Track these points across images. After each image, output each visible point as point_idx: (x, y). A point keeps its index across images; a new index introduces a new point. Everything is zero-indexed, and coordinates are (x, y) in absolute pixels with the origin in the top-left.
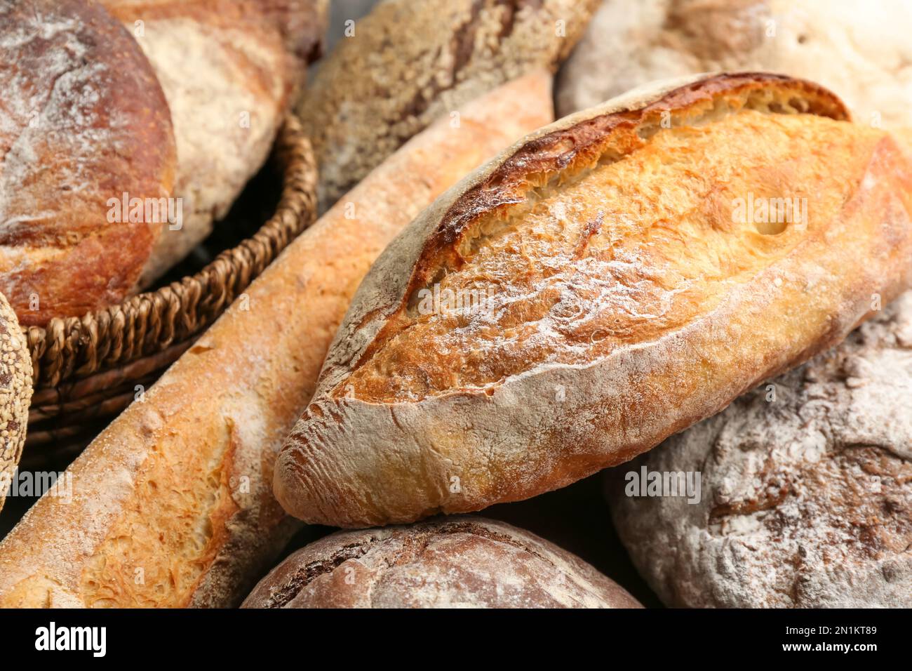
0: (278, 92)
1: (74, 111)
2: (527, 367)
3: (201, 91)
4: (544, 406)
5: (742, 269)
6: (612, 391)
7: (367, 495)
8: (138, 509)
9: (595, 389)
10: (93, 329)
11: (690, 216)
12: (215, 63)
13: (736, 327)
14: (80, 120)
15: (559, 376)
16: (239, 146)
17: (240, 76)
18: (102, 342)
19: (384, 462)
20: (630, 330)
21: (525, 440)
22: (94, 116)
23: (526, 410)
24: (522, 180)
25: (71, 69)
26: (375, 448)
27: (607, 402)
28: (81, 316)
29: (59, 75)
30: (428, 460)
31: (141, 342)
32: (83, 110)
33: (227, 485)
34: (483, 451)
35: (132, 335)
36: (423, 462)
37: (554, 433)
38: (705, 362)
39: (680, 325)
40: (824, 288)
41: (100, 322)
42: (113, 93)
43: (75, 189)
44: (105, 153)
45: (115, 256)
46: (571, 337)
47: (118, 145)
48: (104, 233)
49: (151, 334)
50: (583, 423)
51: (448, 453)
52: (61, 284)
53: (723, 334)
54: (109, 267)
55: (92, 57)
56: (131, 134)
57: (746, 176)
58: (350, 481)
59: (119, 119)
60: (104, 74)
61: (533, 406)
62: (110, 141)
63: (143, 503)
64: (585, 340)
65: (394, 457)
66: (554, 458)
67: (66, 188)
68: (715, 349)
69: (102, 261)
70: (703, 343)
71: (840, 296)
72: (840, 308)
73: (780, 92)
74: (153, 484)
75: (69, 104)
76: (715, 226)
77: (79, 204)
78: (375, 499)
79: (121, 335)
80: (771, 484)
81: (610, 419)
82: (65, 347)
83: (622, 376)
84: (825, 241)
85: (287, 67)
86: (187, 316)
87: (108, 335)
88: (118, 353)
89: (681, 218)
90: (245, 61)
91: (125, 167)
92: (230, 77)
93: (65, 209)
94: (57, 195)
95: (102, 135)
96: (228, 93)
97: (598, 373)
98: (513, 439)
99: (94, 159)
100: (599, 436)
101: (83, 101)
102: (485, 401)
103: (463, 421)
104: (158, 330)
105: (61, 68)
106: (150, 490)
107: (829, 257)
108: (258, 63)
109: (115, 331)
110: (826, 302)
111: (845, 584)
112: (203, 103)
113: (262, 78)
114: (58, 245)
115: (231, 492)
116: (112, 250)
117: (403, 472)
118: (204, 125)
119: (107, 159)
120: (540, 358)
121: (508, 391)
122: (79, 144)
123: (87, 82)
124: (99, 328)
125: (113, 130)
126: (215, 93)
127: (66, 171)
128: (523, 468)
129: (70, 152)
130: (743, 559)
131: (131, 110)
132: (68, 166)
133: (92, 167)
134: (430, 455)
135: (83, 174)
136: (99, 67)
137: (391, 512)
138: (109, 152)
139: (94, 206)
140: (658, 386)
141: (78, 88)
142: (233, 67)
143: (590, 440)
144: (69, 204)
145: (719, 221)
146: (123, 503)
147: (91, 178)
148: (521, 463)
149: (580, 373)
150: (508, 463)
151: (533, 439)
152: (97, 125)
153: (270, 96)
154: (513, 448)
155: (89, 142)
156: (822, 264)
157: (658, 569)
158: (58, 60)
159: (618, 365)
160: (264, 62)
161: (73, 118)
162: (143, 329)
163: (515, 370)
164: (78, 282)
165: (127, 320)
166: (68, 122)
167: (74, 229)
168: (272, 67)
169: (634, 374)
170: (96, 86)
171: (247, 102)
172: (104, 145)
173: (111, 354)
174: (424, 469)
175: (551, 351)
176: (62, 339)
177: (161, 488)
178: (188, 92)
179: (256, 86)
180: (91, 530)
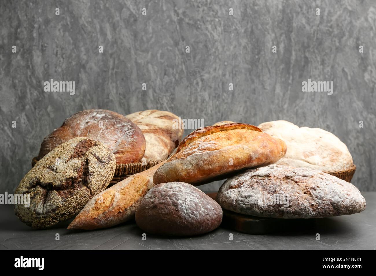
0: (169, 148)
1: (128, 136)
2: (192, 154)
3: (153, 144)
4: (194, 160)
5: (232, 145)
6: (206, 158)
7: (166, 176)
8: (131, 185)
9: (203, 157)
10: (127, 166)
11: (224, 138)
12: (156, 140)
13: (229, 151)
14: (129, 137)
15: (197, 155)
16: (160, 155)
17: (161, 143)
18: (128, 169)
19: (169, 169)
20: (209, 149)
21: (192, 166)
22: (131, 136)
23: (192, 160)
24: (197, 134)
25: (128, 130)
26: (168, 168)
27: (205, 160)
28: (125, 164)
29: (126, 131)
30: (176, 168)
31: (136, 171)
32: (130, 136)
33: (146, 186)
34: (185, 167)
35: (134, 168)
36: (175, 169)
37: (196, 165)
38: (223, 155)
39: (218, 149)
40: (248, 150)
41: (128, 165)
42: (135, 133)
43: (127, 146)
44: (132, 141)
45: (132, 157)
46: (200, 150)
47: (135, 140)
48: (131, 153)
49: (137, 170)
50: (201, 163)
51: (179, 167)
52: (123, 159)
53: (226, 152)
54: (131, 158)
55: (132, 128)
56: (137, 139)
57: (236, 134)
58: (164, 174)
59: (135, 137)
60: (134, 131)
61: (193, 160)
62: (133, 140)
63: (132, 185)
64: (202, 150)
65: (170, 168)
66: (197, 170)
67: (125, 146)
68: (225, 154)
69: (130, 157)
70: (222, 152)
71: (251, 152)
72: (251, 154)
73: (248, 127)
74: (134, 182)
75: (127, 135)
76: (229, 140)
77: (127, 148)
78: (167, 176)
79: (132, 168)
80: (239, 183)
81: (206, 163)
82: (122, 168)
83: (208, 156)
84: (248, 143)
85: (171, 143)
86: (144, 168)
87: (130, 167)
88: (131, 171)
89: (223, 138)
90: (162, 141)
91: (135, 144)
92: (159, 143)
93: (125, 149)
94: (124, 147)
95: (132, 139)
96: (158, 145)
97: (203, 155)
98: (190, 165)
99: (130, 142)
100: (204, 166)
101: (130, 134)
102: (185, 159)
103: (181, 162)
104: (139, 169)
105: (127, 130)
106: (133, 183)
107: (249, 145)
108: (165, 142)
109: (131, 167)
110: (248, 152)
111: (246, 191)
112: (154, 146)
113: (166, 145)
114: (123, 154)
115: (147, 187)
116: (132, 155)
117: (172, 171)
118: (153, 150)
119: (133, 142)
120: (194, 153)
121: (189, 158)
122: (128, 140)
123: (131, 132)
124: (128, 166)
125: (134, 138)
126: (156, 145)
127: (126, 144)
128: (191, 171)
129: (126, 141)
130: (231, 191)
131: (138, 136)
132: (126, 143)
133: (130, 143)
134: (176, 167)
135: (128, 144)
136: (133, 130)
137: (170, 179)
138: (133, 141)
139: (130, 149)
140: (214, 158)
141: (129, 133)
142: (160, 141)
143: (203, 166)
144: (125, 148)
145: (229, 139)
146: (129, 184)
147: (130, 145)
148: (191, 170)
149: (200, 154)
150: (189, 170)
151: (193, 165)
152: (131, 138)
153: (167, 148)
154: (189, 167)
155: (130, 140)
156: (248, 146)
157: (220, 200)
158: (126, 129)
159: (207, 154)
160: (166, 141)
161: (128, 137)
162: (136, 168)
163: (190, 155)
164: (126, 159)
165: (133, 165)
166: (127, 137)
167: (126, 152)
168: (168, 143)
169: (210, 156)
170: (132, 132)
171: (163, 148)
172: (132, 140)
173: (130, 171)
174: (175, 170)
175: (196, 152)
176: (122, 166)
177: (135, 183)
178: (151, 144)
179: (164, 145)
180: (123, 186)
